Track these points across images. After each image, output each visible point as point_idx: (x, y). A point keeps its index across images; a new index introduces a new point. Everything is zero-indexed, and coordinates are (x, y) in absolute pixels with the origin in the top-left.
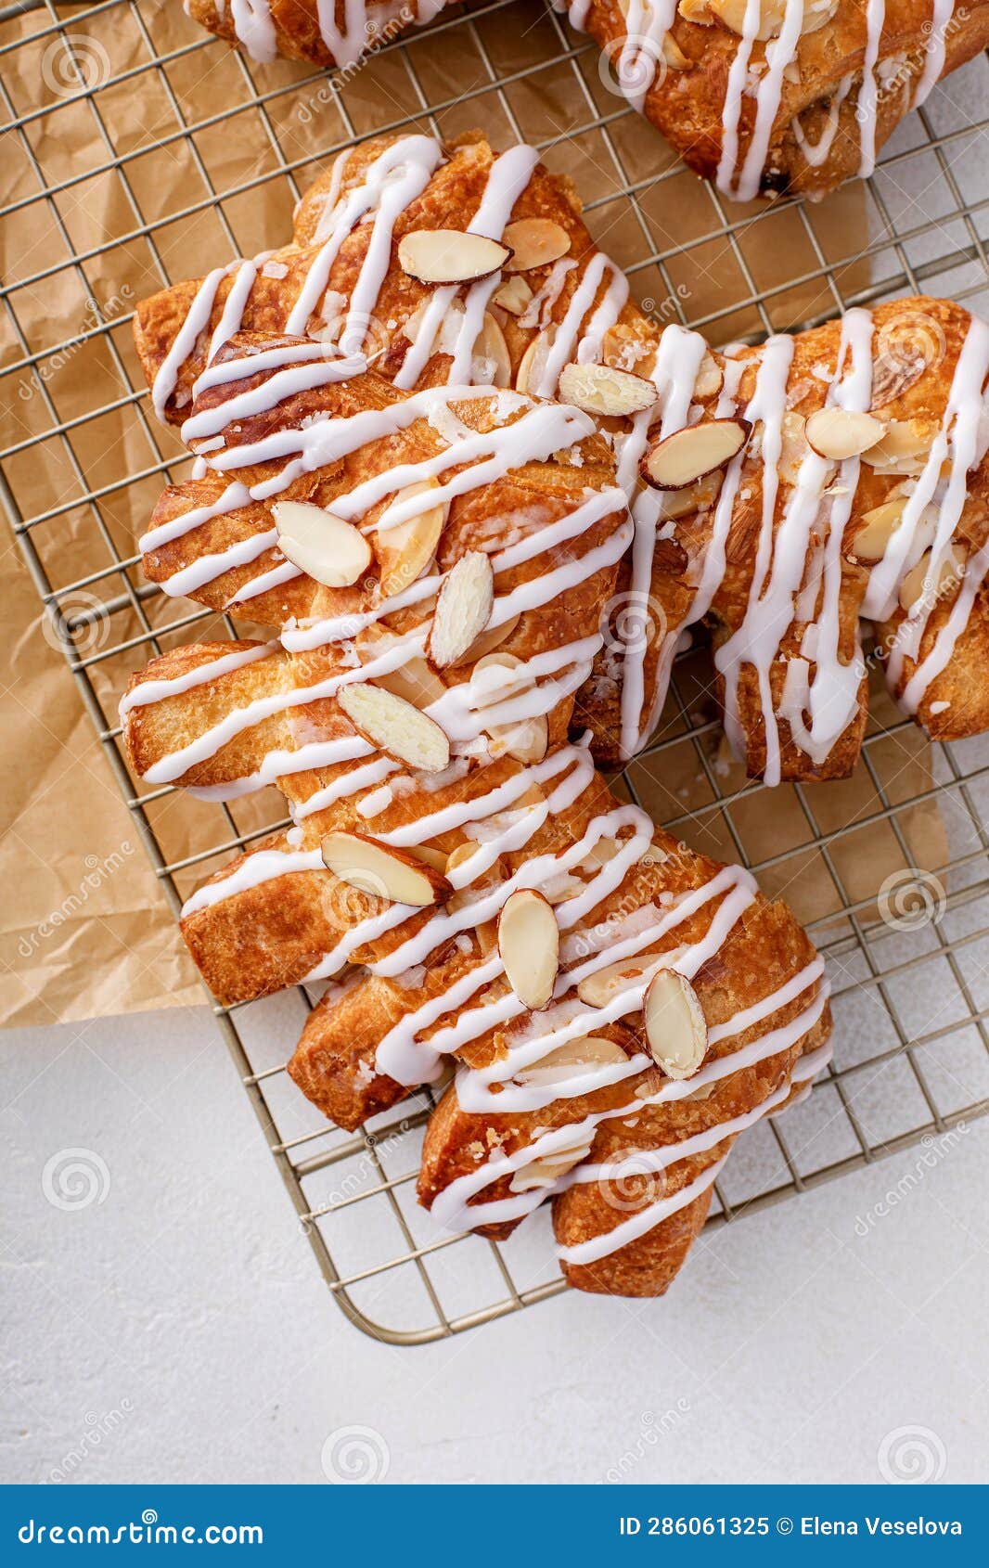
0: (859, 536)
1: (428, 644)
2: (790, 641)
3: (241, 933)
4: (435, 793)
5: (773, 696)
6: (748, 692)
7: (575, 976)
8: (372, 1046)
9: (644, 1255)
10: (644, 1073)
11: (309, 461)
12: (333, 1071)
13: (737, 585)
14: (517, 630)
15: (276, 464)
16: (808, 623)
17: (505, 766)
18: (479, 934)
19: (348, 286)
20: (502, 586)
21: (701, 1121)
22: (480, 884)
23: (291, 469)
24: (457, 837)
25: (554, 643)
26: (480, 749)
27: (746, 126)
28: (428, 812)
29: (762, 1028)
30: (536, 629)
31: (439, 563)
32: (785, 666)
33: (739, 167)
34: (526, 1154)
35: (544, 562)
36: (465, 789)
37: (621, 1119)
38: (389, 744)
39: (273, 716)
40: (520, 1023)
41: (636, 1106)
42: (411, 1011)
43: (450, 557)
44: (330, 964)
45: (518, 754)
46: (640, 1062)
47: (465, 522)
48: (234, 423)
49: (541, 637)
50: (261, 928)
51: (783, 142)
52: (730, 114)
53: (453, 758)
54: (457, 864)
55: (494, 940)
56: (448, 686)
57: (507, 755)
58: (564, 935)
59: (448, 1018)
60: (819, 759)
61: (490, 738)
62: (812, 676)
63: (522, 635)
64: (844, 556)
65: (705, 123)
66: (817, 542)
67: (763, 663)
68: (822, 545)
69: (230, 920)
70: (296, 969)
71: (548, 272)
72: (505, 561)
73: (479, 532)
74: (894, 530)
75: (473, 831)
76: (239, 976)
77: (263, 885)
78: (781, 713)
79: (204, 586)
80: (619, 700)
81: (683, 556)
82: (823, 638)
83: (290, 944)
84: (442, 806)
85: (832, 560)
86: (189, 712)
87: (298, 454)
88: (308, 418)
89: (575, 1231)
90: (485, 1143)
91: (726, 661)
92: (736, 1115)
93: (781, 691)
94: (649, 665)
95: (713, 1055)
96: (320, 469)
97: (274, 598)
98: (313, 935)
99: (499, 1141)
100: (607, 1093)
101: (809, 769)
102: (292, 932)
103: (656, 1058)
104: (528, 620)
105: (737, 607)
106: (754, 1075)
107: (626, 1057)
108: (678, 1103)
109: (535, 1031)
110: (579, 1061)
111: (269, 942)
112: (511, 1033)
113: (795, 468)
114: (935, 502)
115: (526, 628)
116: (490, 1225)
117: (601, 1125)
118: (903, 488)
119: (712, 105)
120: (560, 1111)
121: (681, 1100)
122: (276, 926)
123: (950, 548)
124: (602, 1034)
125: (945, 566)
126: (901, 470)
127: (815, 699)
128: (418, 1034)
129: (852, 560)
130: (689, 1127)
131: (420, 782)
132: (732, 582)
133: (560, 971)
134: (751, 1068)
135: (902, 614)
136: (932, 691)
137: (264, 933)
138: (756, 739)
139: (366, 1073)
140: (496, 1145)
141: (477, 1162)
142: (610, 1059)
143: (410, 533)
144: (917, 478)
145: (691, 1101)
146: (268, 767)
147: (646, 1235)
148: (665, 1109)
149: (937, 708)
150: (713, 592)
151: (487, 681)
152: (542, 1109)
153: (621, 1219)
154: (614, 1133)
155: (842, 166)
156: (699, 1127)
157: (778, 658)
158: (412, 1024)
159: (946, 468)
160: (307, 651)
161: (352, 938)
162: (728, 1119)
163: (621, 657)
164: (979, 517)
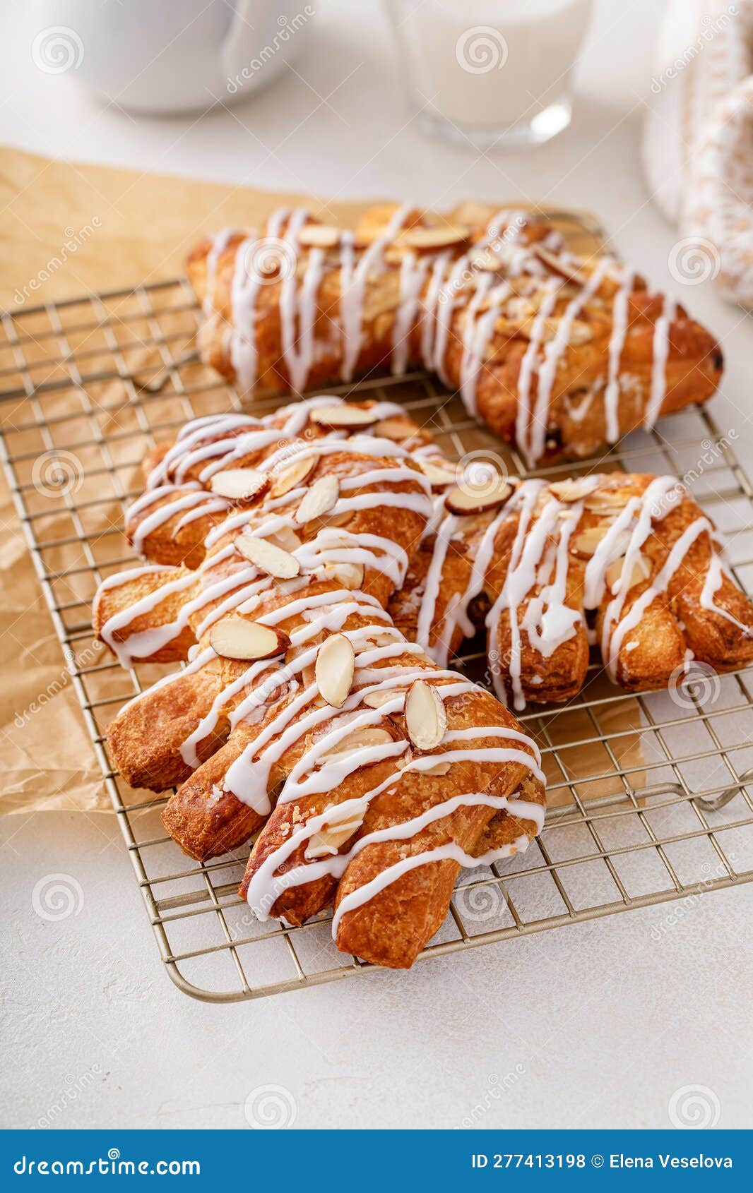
0: (579, 539)
1: (294, 518)
2: (532, 593)
3: (147, 718)
4: (288, 596)
5: (518, 619)
6: (504, 620)
7: (361, 693)
8: (223, 773)
9: (394, 901)
10: (403, 756)
11: (238, 453)
12: (193, 800)
13: (499, 564)
14: (351, 520)
15: (218, 457)
16: (544, 586)
17: (333, 584)
18: (304, 676)
20: (342, 494)
21: (440, 794)
22: (308, 644)
23: (227, 458)
24: (298, 619)
26: (322, 573)
27: (533, 392)
28: (281, 606)
29: (486, 743)
30: (363, 521)
31: (308, 480)
32: (527, 604)
33: (530, 423)
34: (314, 824)
35: (372, 488)
36: (306, 592)
37: (384, 793)
38: (268, 569)
39: (192, 586)
40: (322, 726)
41: (396, 777)
42: (252, 740)
43: (315, 480)
44: (206, 727)
45: (342, 579)
46: (403, 744)
47: (326, 465)
48: (198, 442)
49: (364, 525)
50: (161, 712)
51: (558, 410)
52: (523, 384)
53: (300, 575)
54: (296, 632)
55: (313, 678)
56: (303, 542)
57: (335, 578)
58: (356, 670)
59: (276, 736)
60: (547, 652)
61: (326, 567)
62: (544, 611)
63: (354, 523)
64: (569, 551)
65: (509, 394)
66: (551, 541)
67: (514, 607)
68: (555, 542)
69: (142, 711)
70: (180, 736)
72: (349, 483)
73: (334, 470)
74: (601, 540)
75: (308, 614)
76: (140, 749)
78: (522, 626)
79: (163, 524)
80: (417, 615)
81: (466, 547)
82: (555, 593)
83: (179, 719)
84: (290, 602)
85: (561, 551)
86: (141, 586)
90: (291, 822)
91: (492, 619)
92: (464, 793)
93: (523, 617)
94: (439, 604)
95: (451, 748)
96: (245, 456)
97: (205, 520)
98: (194, 709)
99: (300, 818)
100: (377, 769)
101: (540, 662)
102: (181, 710)
103: (411, 736)
104: (358, 516)
105: (500, 581)
106: (479, 770)
107: (391, 739)
108: (425, 775)
109: (333, 728)
110: (360, 745)
111: (165, 721)
112: (317, 733)
113: (541, 508)
114: (629, 529)
115: (357, 519)
116: (288, 890)
117: (372, 803)
118: (609, 520)
119: (513, 381)
120: (345, 791)
121: (427, 773)
122: (172, 708)
123: (639, 554)
124: (377, 726)
125: (637, 565)
126: (608, 512)
127: (546, 621)
128: (255, 755)
129: (574, 551)
130: (432, 798)
131: (278, 590)
132: (496, 562)
133: (352, 692)
134: (478, 764)
135: (609, 596)
136: (628, 637)
137: (163, 715)
138: (506, 643)
139: (217, 793)
140: (298, 822)
141: (284, 838)
142: (381, 742)
143: (292, 469)
144: (618, 516)
145: (433, 776)
146: (184, 613)
147: (397, 882)
148: (415, 781)
149: (630, 646)
150: (485, 568)
151: (328, 534)
152: (333, 790)
153: (380, 871)
154: (381, 812)
155: (595, 425)
156: (438, 799)
157: (523, 602)
158: (252, 747)
159: (637, 514)
160: (220, 539)
161: (221, 698)
162: (458, 794)
163: (421, 595)
164: (660, 546)
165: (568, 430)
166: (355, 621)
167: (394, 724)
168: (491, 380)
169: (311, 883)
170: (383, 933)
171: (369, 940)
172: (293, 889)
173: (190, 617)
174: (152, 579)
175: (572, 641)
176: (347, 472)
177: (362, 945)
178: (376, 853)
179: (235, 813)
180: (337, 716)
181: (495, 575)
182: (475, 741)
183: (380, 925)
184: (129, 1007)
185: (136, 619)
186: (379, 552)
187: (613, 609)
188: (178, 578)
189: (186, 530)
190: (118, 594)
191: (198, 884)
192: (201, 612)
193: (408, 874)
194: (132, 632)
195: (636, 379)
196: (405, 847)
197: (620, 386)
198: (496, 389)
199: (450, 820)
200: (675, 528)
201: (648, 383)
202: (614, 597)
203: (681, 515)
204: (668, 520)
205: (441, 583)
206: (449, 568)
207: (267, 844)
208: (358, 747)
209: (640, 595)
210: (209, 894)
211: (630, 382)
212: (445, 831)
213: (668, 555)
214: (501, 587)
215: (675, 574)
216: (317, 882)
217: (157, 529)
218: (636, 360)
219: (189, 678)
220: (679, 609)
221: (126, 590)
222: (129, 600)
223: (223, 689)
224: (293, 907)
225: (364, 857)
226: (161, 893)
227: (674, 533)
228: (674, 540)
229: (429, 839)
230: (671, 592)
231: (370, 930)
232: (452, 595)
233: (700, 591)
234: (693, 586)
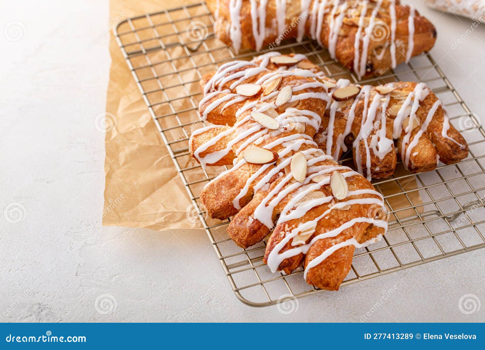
0: (390, 109)
1: (275, 103)
2: (373, 133)
3: (217, 189)
4: (275, 136)
5: (368, 144)
6: (362, 145)
7: (311, 177)
8: (253, 212)
9: (331, 263)
10: (331, 202)
11: (246, 77)
12: (241, 223)
13: (358, 121)
14: (298, 104)
15: (238, 78)
16: (377, 130)
17: (294, 132)
18: (285, 170)
20: (294, 93)
21: (347, 218)
22: (286, 157)
23: (242, 79)
24: (280, 146)
25: (307, 109)
26: (287, 126)
27: (361, 48)
28: (273, 141)
29: (364, 196)
31: (279, 88)
32: (371, 138)
33: (360, 61)
34: (295, 232)
35: (306, 90)
36: (283, 135)
37: (323, 218)
39: (232, 133)
40: (295, 191)
41: (328, 211)
42: (265, 198)
43: (281, 88)
44: (243, 193)
45: (297, 129)
46: (330, 198)
47: (285, 81)
48: (228, 73)
49: (304, 106)
51: (371, 55)
52: (357, 45)
54: (281, 152)
55: (289, 170)
56: (279, 114)
57: (294, 129)
58: (308, 167)
59: (275, 195)
60: (381, 158)
61: (290, 124)
62: (378, 140)
64: (386, 115)
65: (350, 49)
66: (378, 111)
67: (365, 139)
68: (380, 112)
69: (215, 186)
70: (233, 196)
72: (296, 89)
73: (289, 83)
74: (399, 110)
75: (284, 144)
76: (215, 202)
78: (370, 147)
79: (216, 107)
80: (326, 143)
81: (343, 114)
82: (382, 132)
83: (231, 189)
84: (277, 139)
85: (383, 117)
86: (210, 134)
87: (244, 76)
88: (247, 69)
89: (311, 257)
90: (284, 231)
91: (356, 144)
92: (357, 217)
93: (370, 143)
94: (334, 138)
96: (249, 78)
97: (235, 105)
98: (238, 185)
99: (289, 229)
100: (320, 208)
101: (379, 162)
102: (232, 186)
103: (334, 194)
104: (301, 102)
105: (358, 128)
106: (362, 207)
107: (325, 196)
108: (341, 210)
109: (300, 192)
110: (312, 198)
111: (225, 190)
112: (293, 194)
113: (373, 97)
114: (410, 105)
115: (301, 104)
116: (285, 260)
117: (319, 222)
118: (402, 102)
119: (352, 44)
120: (307, 218)
121: (341, 209)
122: (228, 185)
123: (415, 116)
124: (319, 190)
125: (414, 120)
126: (401, 98)
127: (380, 144)
128: (267, 203)
129: (389, 115)
130: (344, 220)
131: (271, 134)
132: (357, 120)
133: (307, 176)
134: (361, 205)
135: (404, 133)
136: (413, 151)
137: (224, 188)
138: (364, 154)
139: (251, 220)
140: (288, 231)
141: (282, 238)
142: (321, 197)
143: (271, 83)
144: (405, 100)
145: (344, 211)
146: (229, 145)
147: (332, 255)
148: (337, 213)
149: (415, 154)
150: (351, 123)
151: (290, 111)
152: (302, 218)
153: (324, 250)
154: (322, 226)
155: (387, 62)
156: (346, 220)
157: (369, 137)
158: (265, 201)
159: (413, 99)
160: (242, 113)
161: (250, 180)
162: (354, 218)
163: (326, 135)
164: (423, 112)
165: (376, 64)
166: (304, 147)
167: (326, 189)
168: (342, 44)
169: (295, 256)
170: (327, 276)
171: (321, 280)
172: (288, 259)
173: (232, 146)
174: (214, 131)
175: (391, 152)
177: (318, 282)
178: (322, 243)
179: (259, 228)
180: (301, 186)
181: (356, 126)
182: (359, 195)
183: (325, 273)
184: (218, 310)
185: (209, 147)
186: (310, 117)
187: (406, 139)
188: (226, 130)
189: (227, 110)
190: (200, 138)
191: (243, 258)
192: (237, 144)
193: (336, 252)
194: (208, 153)
195: (402, 42)
196: (334, 240)
197: (396, 45)
198: (344, 47)
199: (352, 228)
200: (429, 104)
201: (407, 43)
202: (406, 134)
203: (430, 99)
204: (425, 101)
205: (334, 129)
206: (337, 123)
207: (275, 240)
208: (311, 199)
209: (417, 132)
210: (249, 262)
211: (400, 43)
212: (350, 233)
213: (427, 116)
214: (359, 131)
215: (430, 123)
216: (297, 256)
217: (214, 110)
218: (402, 34)
219: (234, 172)
220: (432, 138)
221: (203, 136)
222: (205, 140)
223: (250, 176)
224: (287, 266)
225: (317, 245)
226: (229, 262)
227: (428, 106)
228: (429, 109)
229: (344, 237)
230: (429, 131)
231: (322, 275)
232: (339, 134)
233: (441, 130)
234: (438, 128)
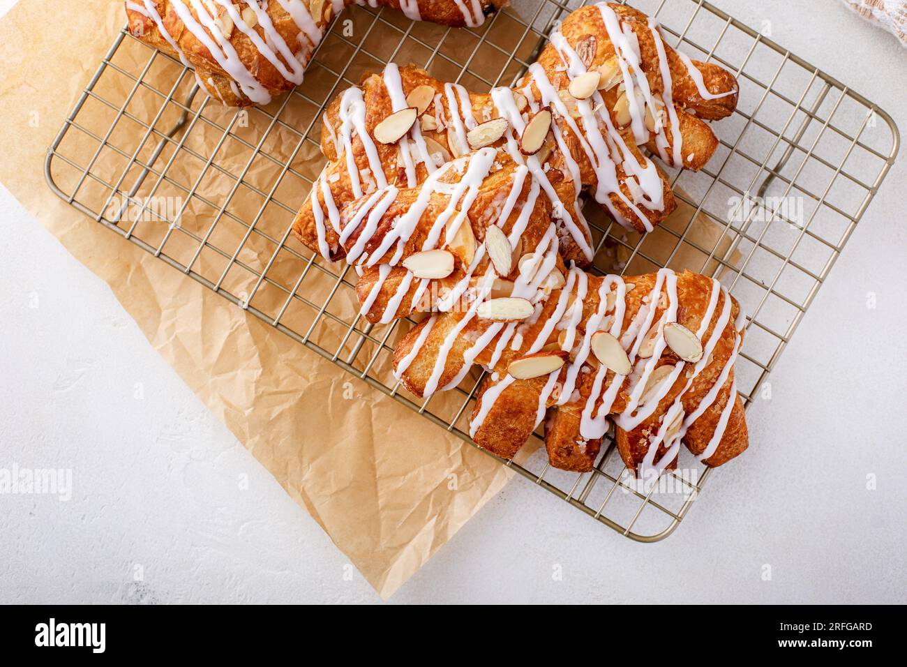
0: (617, 118)
1: (496, 272)
2: (620, 173)
3: (500, 427)
4: (537, 323)
5: (628, 198)
6: (618, 203)
7: (634, 351)
8: (578, 433)
9: (731, 436)
10: (685, 369)
12: (569, 454)
13: (586, 168)
14: (523, 243)
15: (393, 248)
16: (622, 163)
17: (555, 295)
18: (589, 362)
19: (366, 164)
20: (507, 231)
21: (717, 371)
22: (576, 343)
23: (400, 247)
24: (557, 333)
25: (539, 238)
26: (542, 295)
30: (530, 236)
31: (479, 240)
32: (625, 184)
33: (473, 14)
34: (662, 431)
35: (516, 212)
36: (547, 314)
38: (508, 317)
39: (456, 339)
40: (627, 383)
42: (583, 409)
43: (481, 235)
44: (541, 414)
45: (556, 287)
46: (680, 365)
47: (478, 218)
49: (533, 239)
50: (506, 420)
53: (534, 306)
54: (563, 342)
55: (596, 360)
56: (513, 281)
57: (553, 290)
58: (619, 340)
60: (662, 209)
61: (542, 289)
62: (637, 181)
64: (617, 129)
66: (604, 132)
67: (615, 188)
68: (606, 131)
69: (492, 425)
70: (529, 426)
71: (434, 105)
72: (501, 223)
73: (485, 218)
74: (629, 105)
75: (561, 327)
76: (510, 444)
77: (495, 404)
78: (636, 203)
79: (398, 311)
80: (574, 241)
81: (559, 172)
82: (631, 163)
83: (521, 418)
84: (543, 326)
85: (614, 134)
86: (424, 360)
87: (399, 238)
88: (393, 223)
89: (700, 446)
90: (644, 437)
91: (601, 198)
93: (630, 194)
94: (576, 220)
95: (704, 343)
96: (410, 238)
98: (527, 408)
99: (650, 433)
101: (661, 215)
102: (518, 413)
103: (683, 358)
107: (673, 367)
108: (704, 369)
109: (634, 382)
112: (626, 389)
113: (576, 110)
114: (636, 86)
115: (526, 239)
116: (667, 466)
117: (683, 400)
118: (620, 89)
120: (664, 404)
122: (511, 415)
123: (652, 95)
124: (660, 366)
125: (655, 103)
126: (615, 83)
127: (645, 188)
128: (592, 415)
130: (715, 376)
131: (528, 323)
135: (654, 135)
136: (684, 154)
138: (633, 217)
139: (582, 444)
141: (647, 447)
142: (668, 372)
144: (623, 82)
145: (709, 367)
146: (468, 359)
148: (701, 375)
149: (690, 159)
150: (579, 177)
151: (527, 265)
152: (657, 409)
153: (714, 428)
156: (718, 374)
157: (620, 183)
158: (587, 412)
159: (630, 70)
161: (543, 397)
162: (726, 363)
164: (655, 78)
167: (669, 358)
172: (670, 464)
173: (475, 360)
176: (494, 213)
181: (587, 175)
182: (709, 326)
190: (414, 371)
193: (729, 419)
196: (716, 407)
200: (652, 57)
202: (658, 135)
203: (645, 45)
204: (644, 56)
207: (637, 453)
208: (657, 383)
209: (669, 120)
213: (662, 80)
215: (672, 87)
221: (417, 366)
223: (540, 393)
227: (654, 62)
228: (658, 67)
229: (725, 393)
230: (678, 99)
232: (573, 205)
233: (695, 88)
234: (688, 88)
